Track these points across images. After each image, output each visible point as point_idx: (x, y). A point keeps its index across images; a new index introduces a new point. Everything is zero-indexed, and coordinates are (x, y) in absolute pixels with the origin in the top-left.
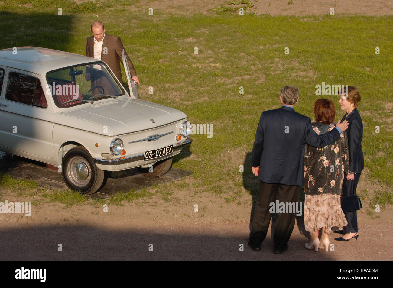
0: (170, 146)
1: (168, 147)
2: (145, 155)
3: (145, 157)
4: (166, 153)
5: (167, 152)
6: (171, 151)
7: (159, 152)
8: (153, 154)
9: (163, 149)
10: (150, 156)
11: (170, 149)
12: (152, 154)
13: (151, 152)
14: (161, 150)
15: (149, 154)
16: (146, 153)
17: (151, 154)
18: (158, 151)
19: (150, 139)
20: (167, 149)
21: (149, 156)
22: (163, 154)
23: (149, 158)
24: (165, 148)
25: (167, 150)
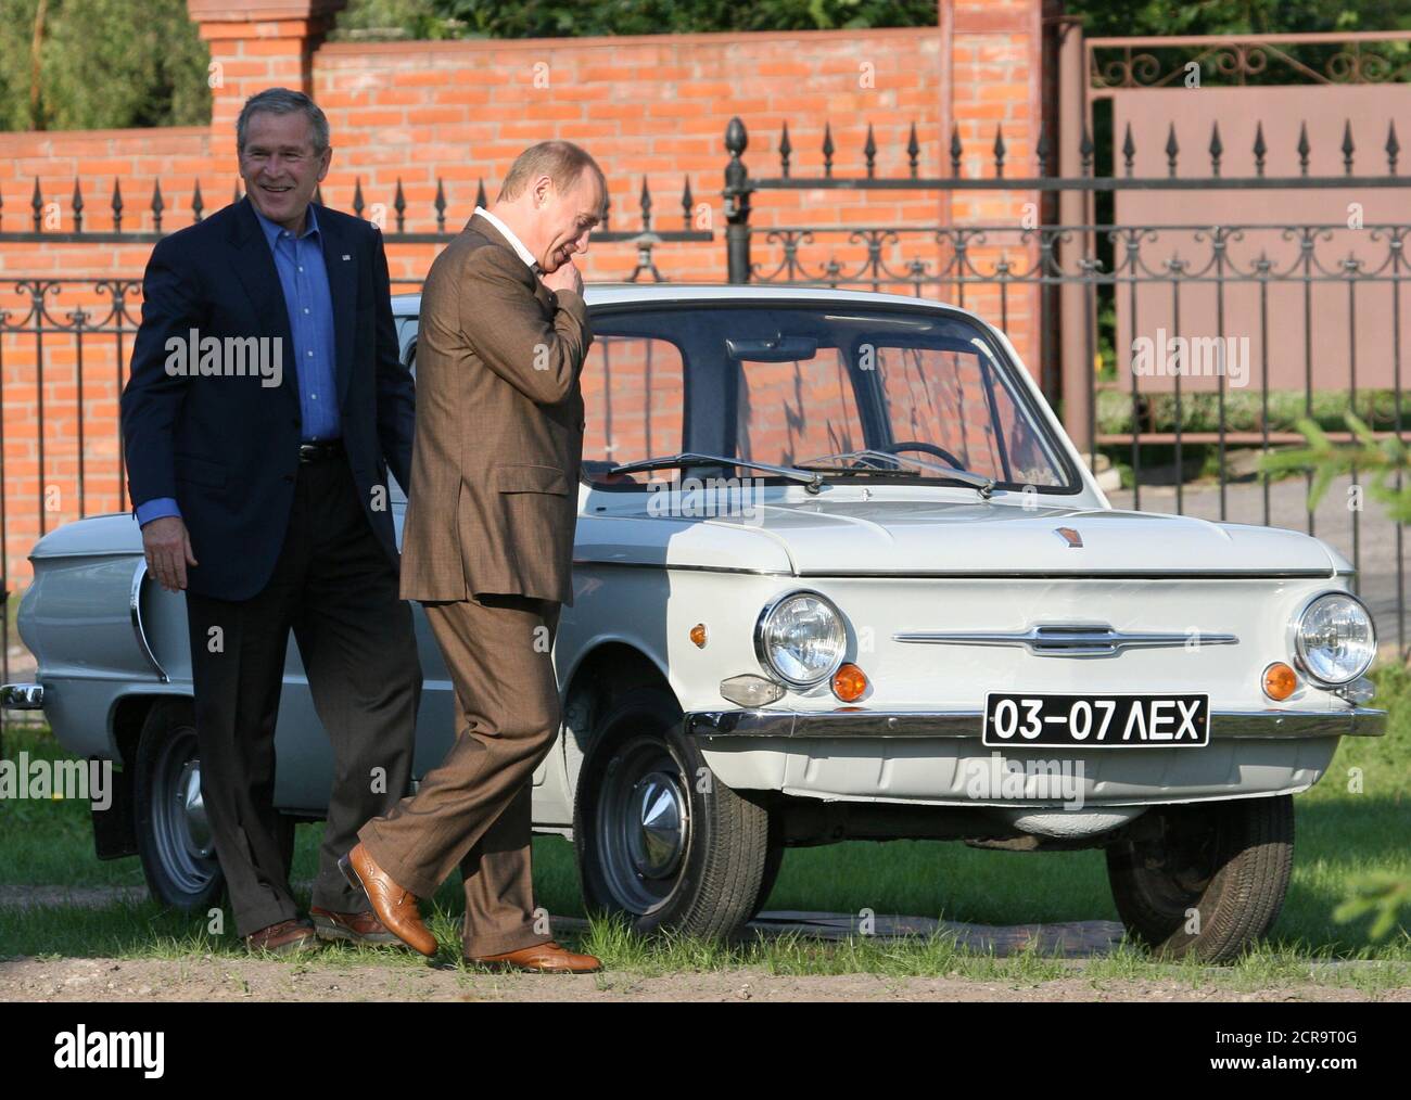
0: (1188, 700)
1: (1171, 704)
2: (991, 712)
3: (991, 726)
4: (1154, 736)
5: (1161, 728)
6: (1194, 736)
7: (1098, 715)
8: (1048, 720)
9: (1124, 704)
10: (1031, 727)
11: (1188, 715)
12: (1040, 715)
13: (1037, 705)
14: (1111, 706)
15: (1023, 712)
16: (994, 700)
17: (1031, 717)
18: (1085, 705)
19: (1052, 640)
20: (1162, 712)
21: (1023, 730)
22: (1127, 736)
23: (1017, 737)
24: (1146, 702)
25: (1155, 720)
